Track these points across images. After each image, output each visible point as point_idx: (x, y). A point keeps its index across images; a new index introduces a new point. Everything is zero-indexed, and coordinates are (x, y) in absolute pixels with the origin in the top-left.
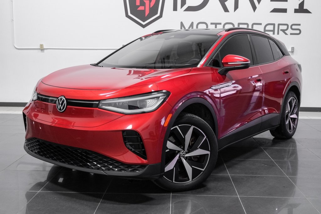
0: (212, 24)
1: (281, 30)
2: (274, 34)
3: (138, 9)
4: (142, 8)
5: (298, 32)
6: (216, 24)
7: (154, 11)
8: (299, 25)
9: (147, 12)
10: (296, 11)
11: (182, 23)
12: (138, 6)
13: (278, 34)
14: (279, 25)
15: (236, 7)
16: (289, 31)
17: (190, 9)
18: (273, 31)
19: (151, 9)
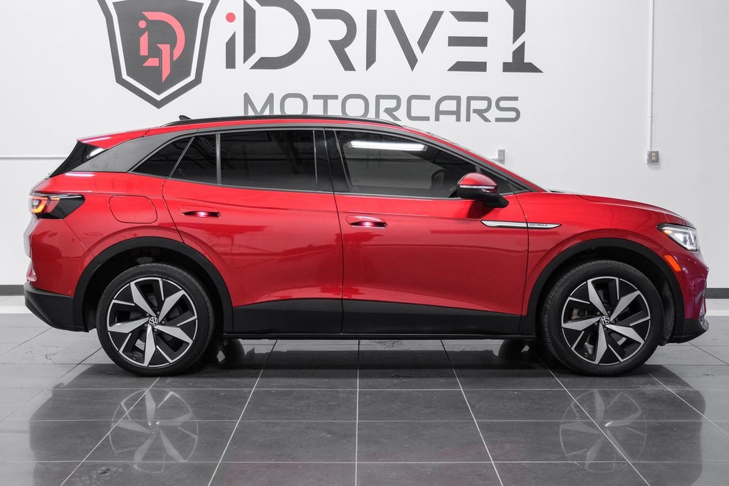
0: (315, 97)
1: (475, 111)
2: (458, 119)
3: (144, 65)
4: (152, 62)
5: (512, 115)
6: (325, 98)
7: (181, 68)
8: (516, 99)
9: (166, 72)
10: (507, 67)
11: (246, 96)
12: (146, 58)
13: (468, 119)
14: (469, 99)
15: (371, 59)
16: (493, 113)
17: (265, 63)
18: (457, 113)
19: (174, 65)
